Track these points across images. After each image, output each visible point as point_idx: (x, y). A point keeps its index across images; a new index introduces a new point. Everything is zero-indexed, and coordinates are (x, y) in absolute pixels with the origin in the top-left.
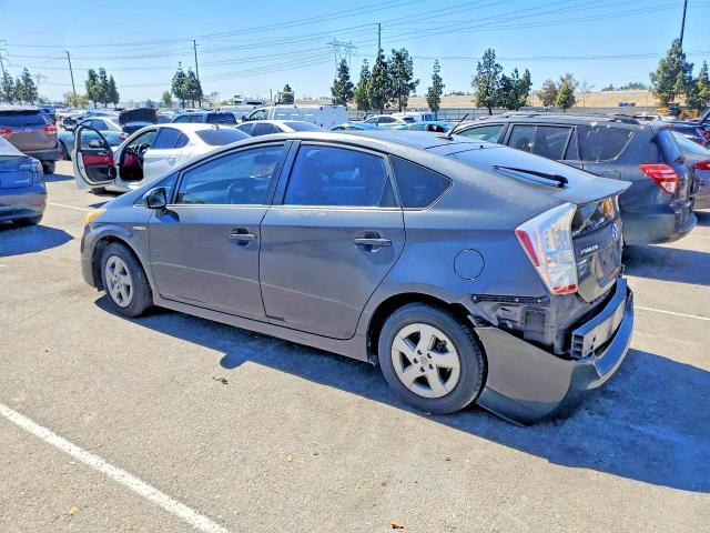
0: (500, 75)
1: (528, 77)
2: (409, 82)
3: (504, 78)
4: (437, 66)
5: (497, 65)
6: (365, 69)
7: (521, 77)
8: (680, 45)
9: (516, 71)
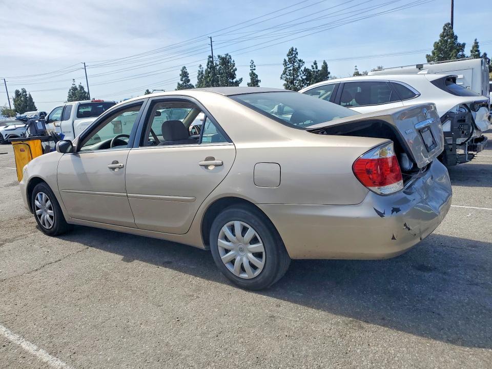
0: (302, 68)
1: (325, 67)
2: (234, 80)
3: (306, 70)
4: (253, 65)
5: (300, 61)
6: (200, 73)
7: (320, 68)
8: (452, 28)
9: (315, 64)
